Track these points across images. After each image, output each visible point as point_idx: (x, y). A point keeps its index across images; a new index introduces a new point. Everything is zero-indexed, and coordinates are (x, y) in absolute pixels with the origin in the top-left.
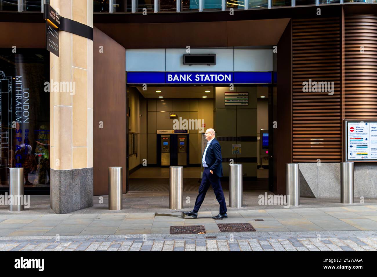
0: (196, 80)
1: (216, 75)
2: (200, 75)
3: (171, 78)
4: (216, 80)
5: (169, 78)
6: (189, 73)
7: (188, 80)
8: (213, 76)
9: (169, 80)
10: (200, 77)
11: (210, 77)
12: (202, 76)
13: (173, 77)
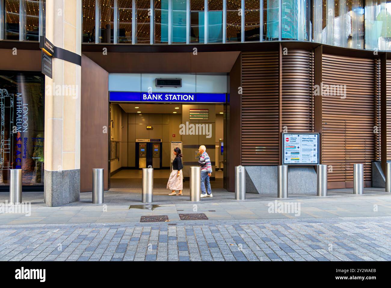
0: (166, 99)
1: (182, 95)
2: (169, 95)
3: (145, 97)
4: (182, 99)
5: (144, 97)
6: (160, 94)
7: (159, 99)
8: (180, 96)
9: (144, 99)
10: (169, 97)
11: (177, 97)
12: (171, 95)
13: (147, 97)
